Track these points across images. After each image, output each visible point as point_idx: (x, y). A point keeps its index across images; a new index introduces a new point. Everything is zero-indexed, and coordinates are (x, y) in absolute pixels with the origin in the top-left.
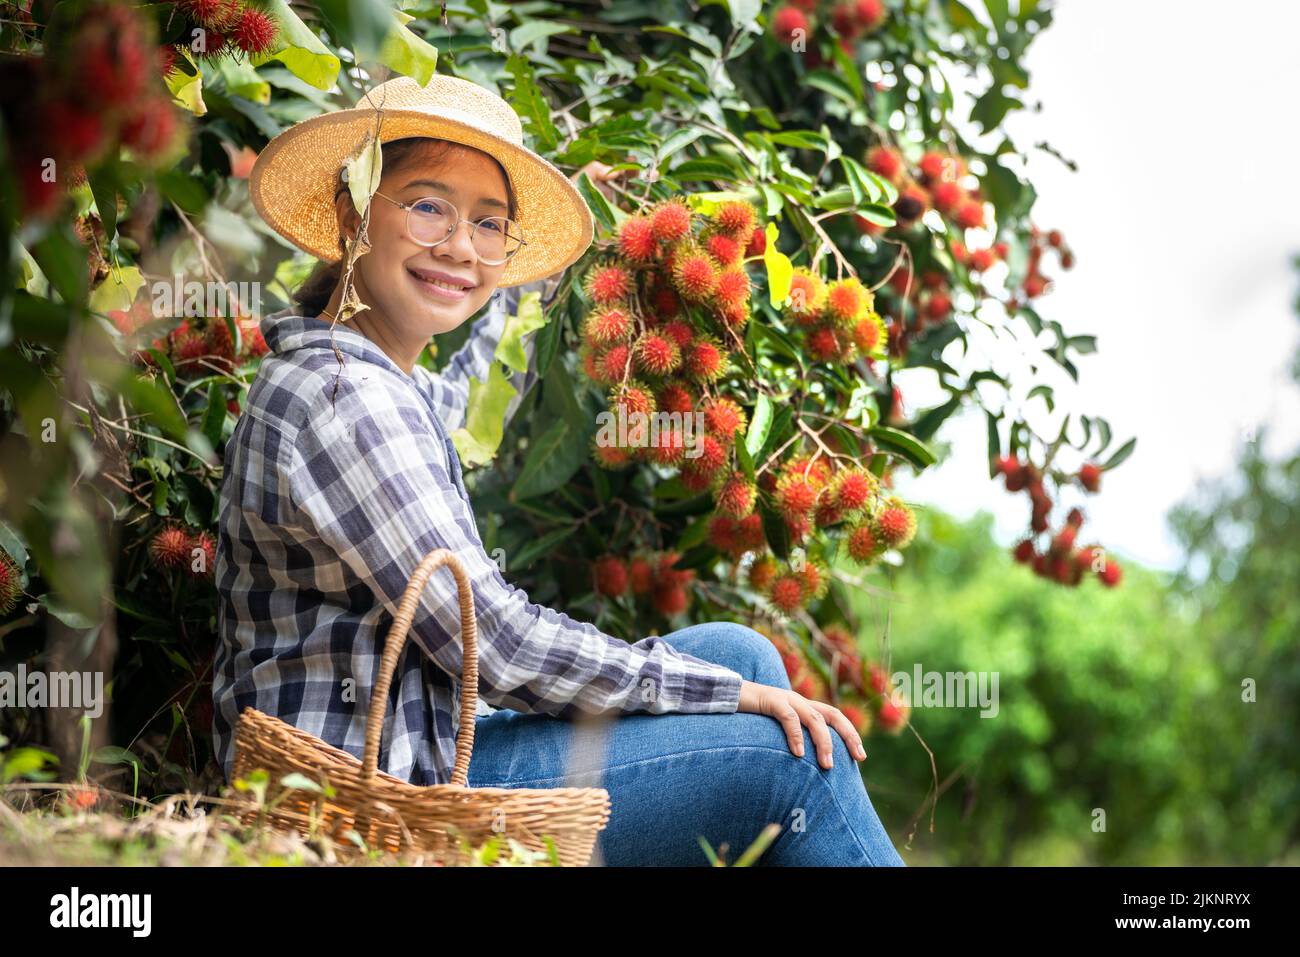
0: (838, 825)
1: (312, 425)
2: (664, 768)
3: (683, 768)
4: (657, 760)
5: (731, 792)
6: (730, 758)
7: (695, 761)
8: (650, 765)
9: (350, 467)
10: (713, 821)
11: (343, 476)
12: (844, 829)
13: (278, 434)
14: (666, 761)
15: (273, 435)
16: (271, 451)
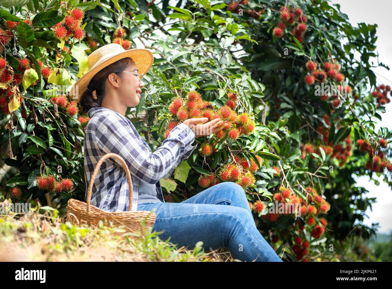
0: (245, 234)
1: (98, 129)
2: (197, 217)
3: (202, 217)
4: (195, 215)
5: (215, 224)
6: (215, 216)
7: (205, 216)
8: (193, 216)
9: (110, 137)
10: (210, 232)
11: (109, 140)
12: (246, 234)
13: (91, 134)
14: (198, 215)
15: (90, 134)
16: (91, 139)
